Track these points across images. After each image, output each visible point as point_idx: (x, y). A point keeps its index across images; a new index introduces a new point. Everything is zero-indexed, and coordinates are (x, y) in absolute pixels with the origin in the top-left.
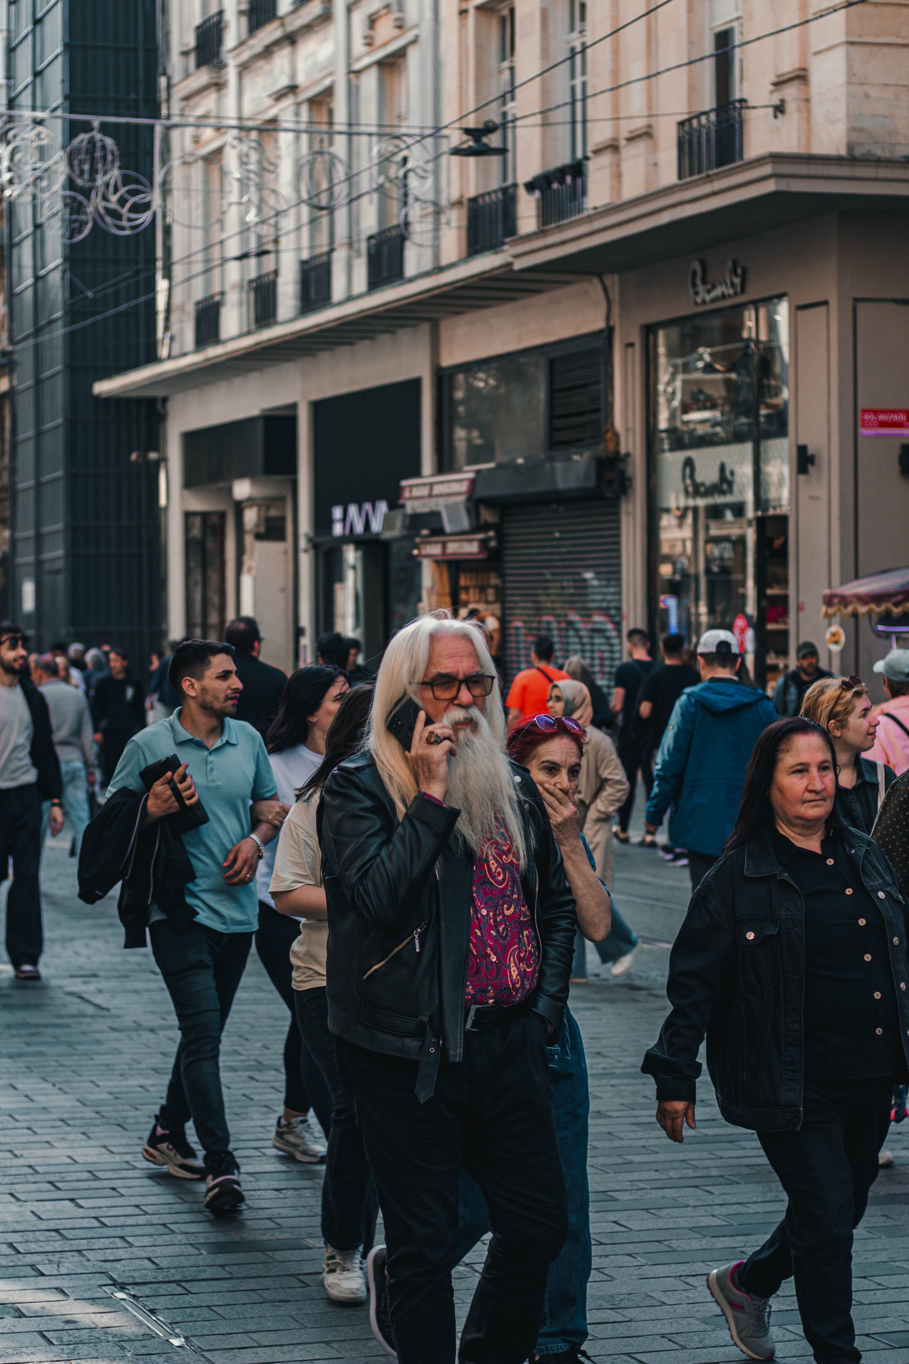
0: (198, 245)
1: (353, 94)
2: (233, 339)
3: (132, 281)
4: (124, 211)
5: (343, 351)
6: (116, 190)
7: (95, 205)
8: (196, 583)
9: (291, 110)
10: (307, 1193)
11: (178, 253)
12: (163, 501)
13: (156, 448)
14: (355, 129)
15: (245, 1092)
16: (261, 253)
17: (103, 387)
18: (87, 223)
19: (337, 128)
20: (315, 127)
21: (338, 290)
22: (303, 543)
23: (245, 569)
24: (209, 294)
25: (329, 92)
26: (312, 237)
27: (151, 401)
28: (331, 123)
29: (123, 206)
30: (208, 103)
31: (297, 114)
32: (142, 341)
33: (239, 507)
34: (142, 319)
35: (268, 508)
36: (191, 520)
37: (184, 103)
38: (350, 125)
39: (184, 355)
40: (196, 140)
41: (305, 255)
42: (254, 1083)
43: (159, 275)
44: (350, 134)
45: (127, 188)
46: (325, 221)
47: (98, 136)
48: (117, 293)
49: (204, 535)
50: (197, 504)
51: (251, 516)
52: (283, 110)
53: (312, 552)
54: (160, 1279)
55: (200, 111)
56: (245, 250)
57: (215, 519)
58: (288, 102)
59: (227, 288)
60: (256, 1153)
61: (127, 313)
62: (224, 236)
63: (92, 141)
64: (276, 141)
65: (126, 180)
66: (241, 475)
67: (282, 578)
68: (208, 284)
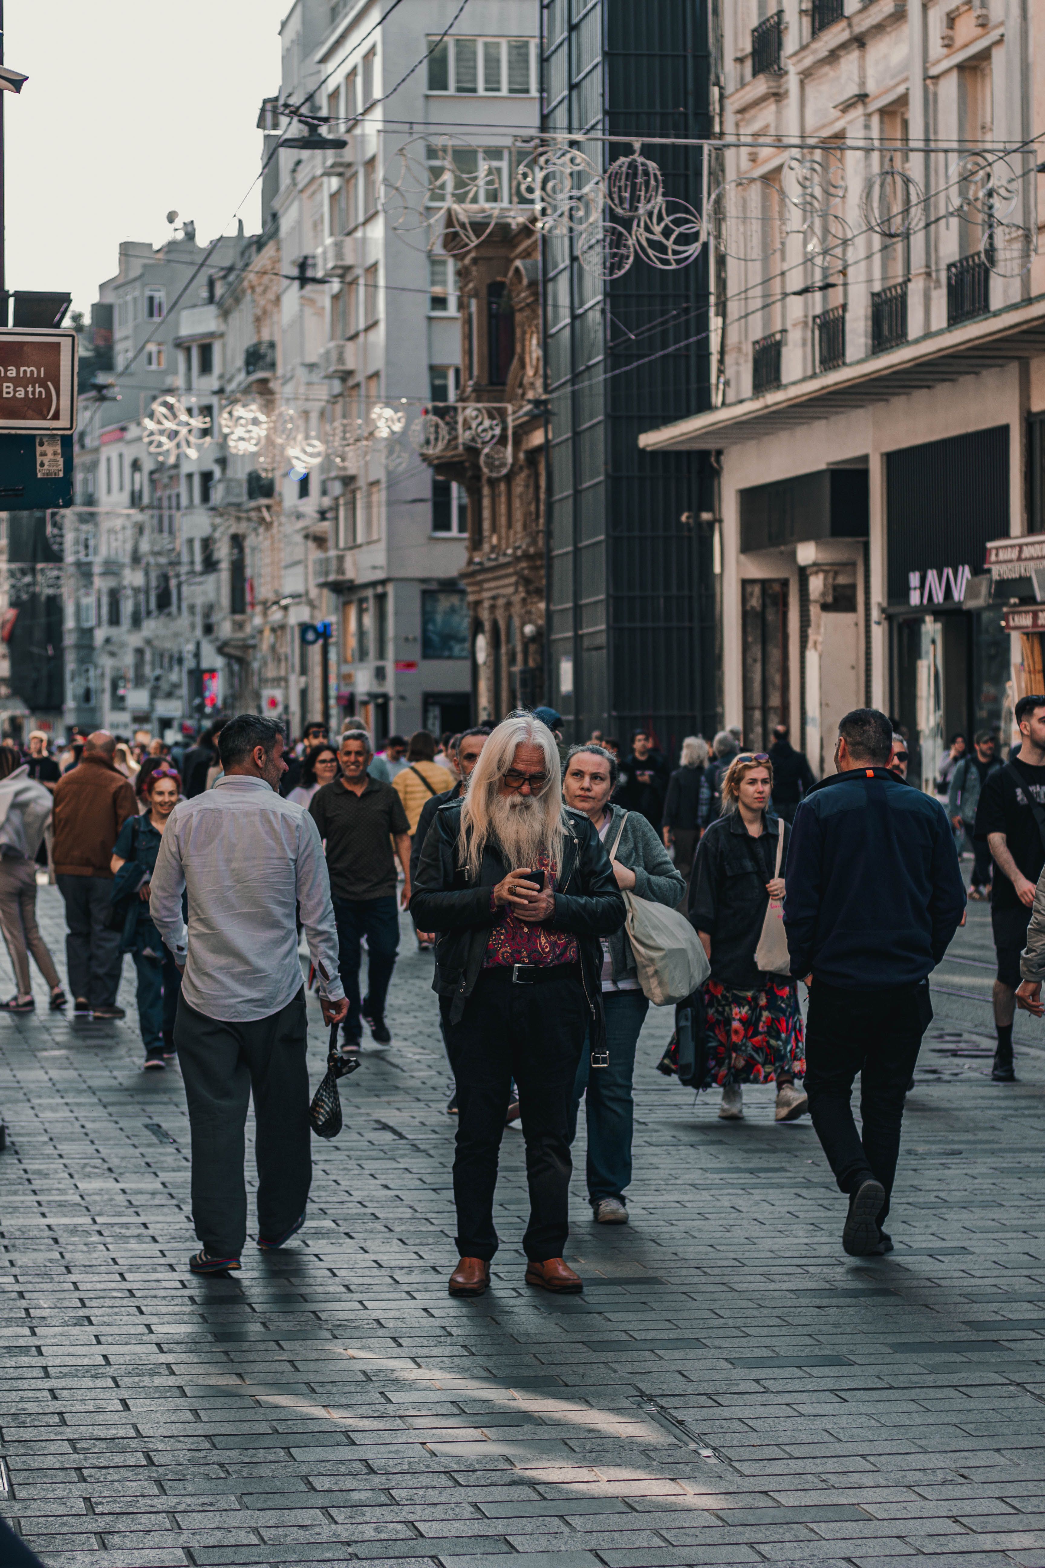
0: (756, 277)
1: (930, 102)
2: (794, 383)
3: (683, 318)
4: (669, 243)
5: (920, 395)
6: (660, 219)
7: (637, 236)
8: (755, 661)
9: (861, 120)
10: (851, 1311)
11: (732, 289)
12: (717, 569)
13: (710, 509)
14: (932, 145)
15: (791, 1209)
16: (826, 287)
17: (649, 440)
18: (628, 257)
19: (912, 144)
20: (888, 144)
21: (915, 327)
22: (875, 614)
23: (810, 644)
24: (768, 333)
25: (903, 100)
26: (884, 267)
27: (704, 455)
28: (906, 139)
29: (668, 239)
30: (766, 115)
31: (867, 127)
32: (693, 386)
33: (803, 574)
34: (693, 361)
35: (836, 574)
36: (749, 589)
37: (739, 116)
38: (927, 140)
39: (741, 401)
40: (753, 158)
41: (877, 287)
42: (800, 1201)
43: (712, 311)
44: (927, 152)
45: (671, 217)
46: (899, 247)
47: (640, 159)
48: (664, 333)
49: (764, 606)
50: (756, 570)
51: (816, 584)
52: (850, 122)
53: (885, 624)
54: (690, 1391)
55: (756, 127)
56: (809, 283)
57: (777, 587)
58: (858, 112)
59: (789, 327)
60: (800, 1270)
61: (675, 356)
62: (785, 267)
63: (632, 165)
64: (841, 160)
65: (672, 208)
66: (805, 538)
67: (853, 654)
68: (767, 322)
